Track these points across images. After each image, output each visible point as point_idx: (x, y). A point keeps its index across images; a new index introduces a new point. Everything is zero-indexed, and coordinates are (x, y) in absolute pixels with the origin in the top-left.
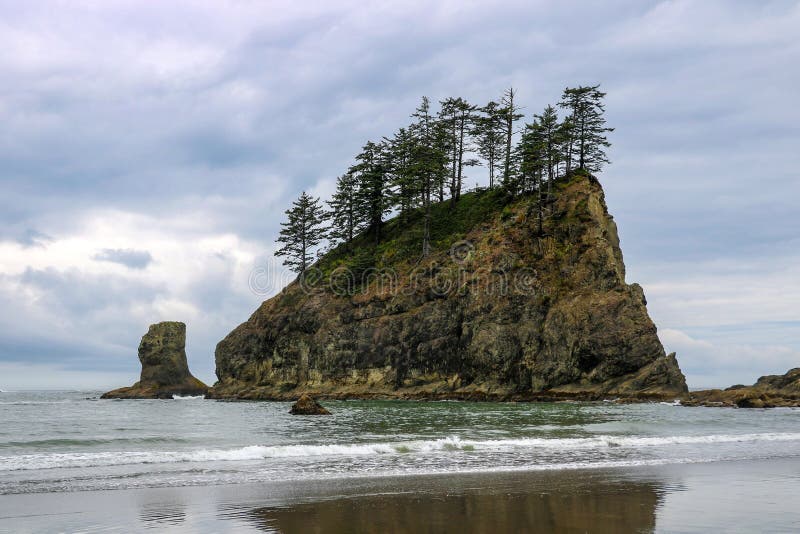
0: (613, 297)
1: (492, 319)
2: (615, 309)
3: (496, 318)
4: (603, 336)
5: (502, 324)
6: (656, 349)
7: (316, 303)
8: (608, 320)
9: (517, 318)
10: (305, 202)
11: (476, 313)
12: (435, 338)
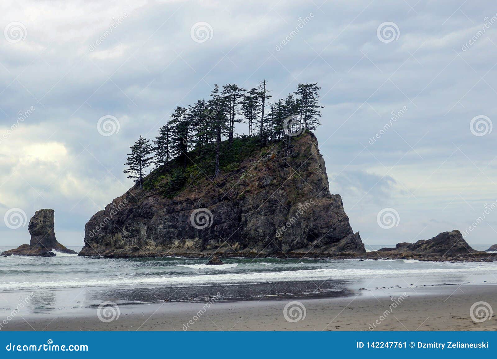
0: (326, 201)
1: (259, 213)
2: (327, 208)
3: (261, 212)
4: (321, 223)
5: (265, 215)
6: (348, 230)
7: (151, 201)
8: (323, 214)
9: (273, 212)
10: (141, 142)
11: (250, 209)
12: (225, 222)
